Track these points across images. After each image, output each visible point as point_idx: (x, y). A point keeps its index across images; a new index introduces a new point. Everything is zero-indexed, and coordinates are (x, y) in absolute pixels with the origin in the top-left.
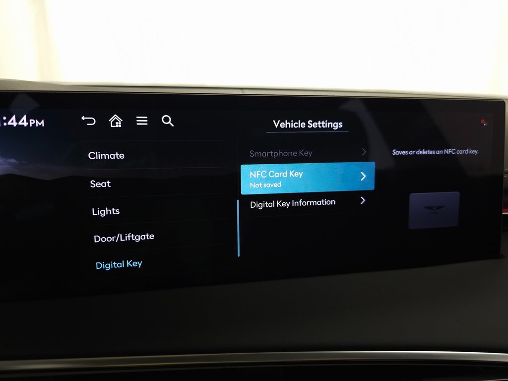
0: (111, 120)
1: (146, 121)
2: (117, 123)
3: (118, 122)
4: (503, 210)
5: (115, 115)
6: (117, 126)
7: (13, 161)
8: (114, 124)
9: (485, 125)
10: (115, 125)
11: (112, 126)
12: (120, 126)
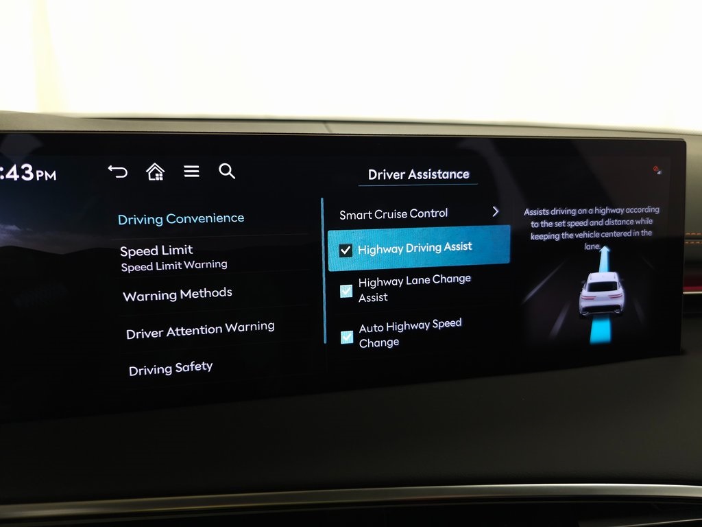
0: (149, 170)
1: (198, 171)
2: (157, 175)
3: (159, 173)
4: (684, 288)
5: (155, 164)
6: (157, 179)
7: (14, 228)
8: (153, 175)
9: (659, 173)
10: (155, 177)
11: (150, 179)
12: (161, 179)
